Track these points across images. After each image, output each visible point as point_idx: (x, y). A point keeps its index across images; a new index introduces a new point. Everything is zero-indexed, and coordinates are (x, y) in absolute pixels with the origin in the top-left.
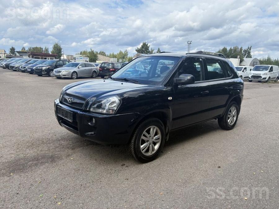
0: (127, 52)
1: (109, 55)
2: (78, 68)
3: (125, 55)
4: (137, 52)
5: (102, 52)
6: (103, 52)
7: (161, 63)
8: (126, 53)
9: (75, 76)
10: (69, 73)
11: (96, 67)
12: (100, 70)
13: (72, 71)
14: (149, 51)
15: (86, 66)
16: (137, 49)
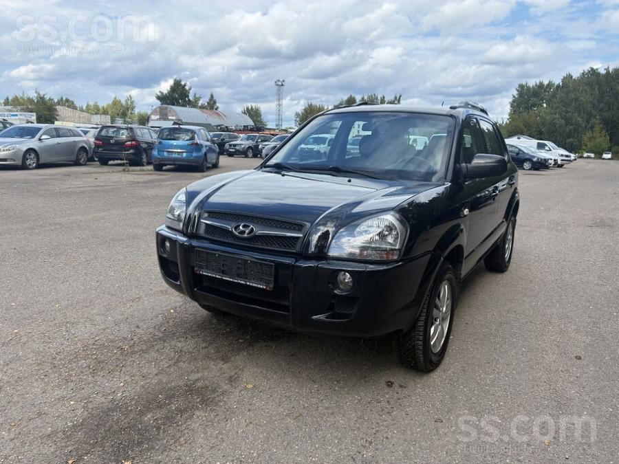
0: (132, 102)
1: (84, 108)
2: (40, 140)
3: (128, 109)
4: (159, 103)
5: (64, 99)
6: (67, 100)
7: (219, 128)
8: (129, 102)
9: (31, 161)
10: (15, 154)
11: (84, 138)
12: (97, 146)
13: (24, 149)
14: (189, 100)
15: (59, 136)
16: (159, 94)
